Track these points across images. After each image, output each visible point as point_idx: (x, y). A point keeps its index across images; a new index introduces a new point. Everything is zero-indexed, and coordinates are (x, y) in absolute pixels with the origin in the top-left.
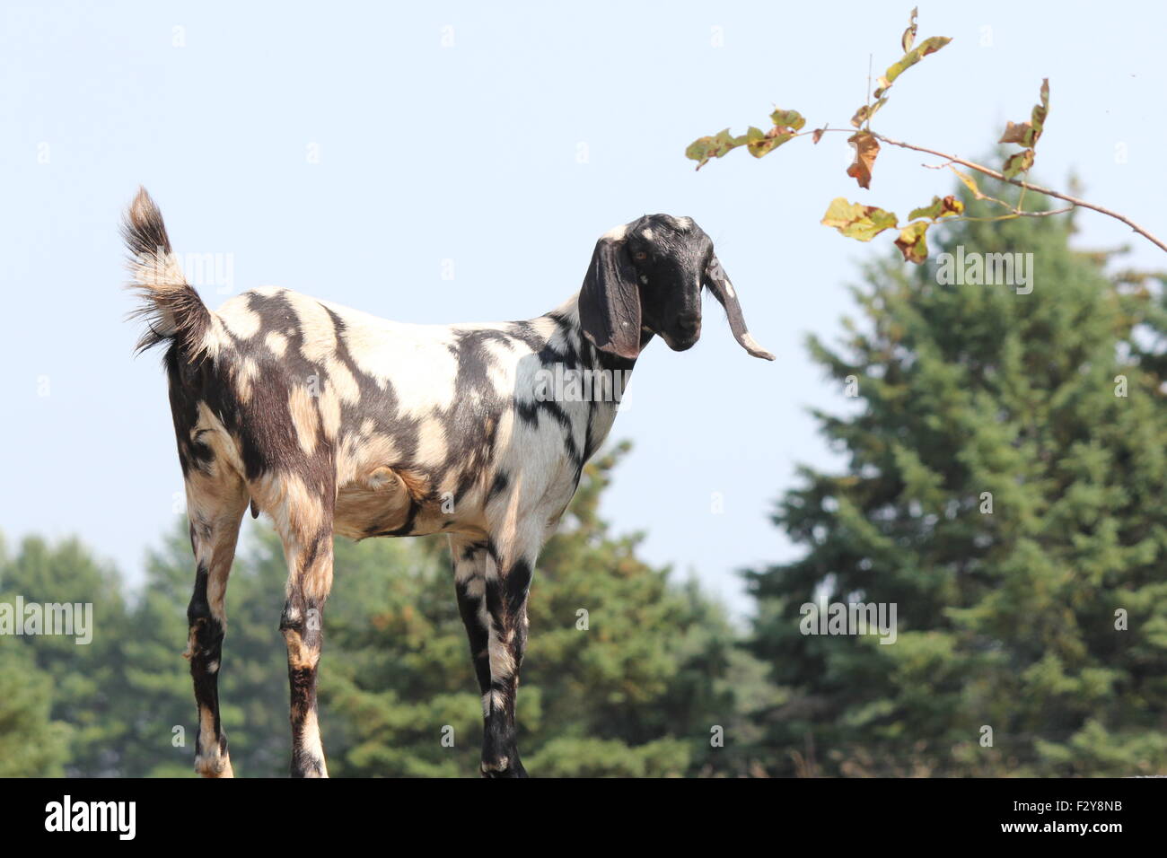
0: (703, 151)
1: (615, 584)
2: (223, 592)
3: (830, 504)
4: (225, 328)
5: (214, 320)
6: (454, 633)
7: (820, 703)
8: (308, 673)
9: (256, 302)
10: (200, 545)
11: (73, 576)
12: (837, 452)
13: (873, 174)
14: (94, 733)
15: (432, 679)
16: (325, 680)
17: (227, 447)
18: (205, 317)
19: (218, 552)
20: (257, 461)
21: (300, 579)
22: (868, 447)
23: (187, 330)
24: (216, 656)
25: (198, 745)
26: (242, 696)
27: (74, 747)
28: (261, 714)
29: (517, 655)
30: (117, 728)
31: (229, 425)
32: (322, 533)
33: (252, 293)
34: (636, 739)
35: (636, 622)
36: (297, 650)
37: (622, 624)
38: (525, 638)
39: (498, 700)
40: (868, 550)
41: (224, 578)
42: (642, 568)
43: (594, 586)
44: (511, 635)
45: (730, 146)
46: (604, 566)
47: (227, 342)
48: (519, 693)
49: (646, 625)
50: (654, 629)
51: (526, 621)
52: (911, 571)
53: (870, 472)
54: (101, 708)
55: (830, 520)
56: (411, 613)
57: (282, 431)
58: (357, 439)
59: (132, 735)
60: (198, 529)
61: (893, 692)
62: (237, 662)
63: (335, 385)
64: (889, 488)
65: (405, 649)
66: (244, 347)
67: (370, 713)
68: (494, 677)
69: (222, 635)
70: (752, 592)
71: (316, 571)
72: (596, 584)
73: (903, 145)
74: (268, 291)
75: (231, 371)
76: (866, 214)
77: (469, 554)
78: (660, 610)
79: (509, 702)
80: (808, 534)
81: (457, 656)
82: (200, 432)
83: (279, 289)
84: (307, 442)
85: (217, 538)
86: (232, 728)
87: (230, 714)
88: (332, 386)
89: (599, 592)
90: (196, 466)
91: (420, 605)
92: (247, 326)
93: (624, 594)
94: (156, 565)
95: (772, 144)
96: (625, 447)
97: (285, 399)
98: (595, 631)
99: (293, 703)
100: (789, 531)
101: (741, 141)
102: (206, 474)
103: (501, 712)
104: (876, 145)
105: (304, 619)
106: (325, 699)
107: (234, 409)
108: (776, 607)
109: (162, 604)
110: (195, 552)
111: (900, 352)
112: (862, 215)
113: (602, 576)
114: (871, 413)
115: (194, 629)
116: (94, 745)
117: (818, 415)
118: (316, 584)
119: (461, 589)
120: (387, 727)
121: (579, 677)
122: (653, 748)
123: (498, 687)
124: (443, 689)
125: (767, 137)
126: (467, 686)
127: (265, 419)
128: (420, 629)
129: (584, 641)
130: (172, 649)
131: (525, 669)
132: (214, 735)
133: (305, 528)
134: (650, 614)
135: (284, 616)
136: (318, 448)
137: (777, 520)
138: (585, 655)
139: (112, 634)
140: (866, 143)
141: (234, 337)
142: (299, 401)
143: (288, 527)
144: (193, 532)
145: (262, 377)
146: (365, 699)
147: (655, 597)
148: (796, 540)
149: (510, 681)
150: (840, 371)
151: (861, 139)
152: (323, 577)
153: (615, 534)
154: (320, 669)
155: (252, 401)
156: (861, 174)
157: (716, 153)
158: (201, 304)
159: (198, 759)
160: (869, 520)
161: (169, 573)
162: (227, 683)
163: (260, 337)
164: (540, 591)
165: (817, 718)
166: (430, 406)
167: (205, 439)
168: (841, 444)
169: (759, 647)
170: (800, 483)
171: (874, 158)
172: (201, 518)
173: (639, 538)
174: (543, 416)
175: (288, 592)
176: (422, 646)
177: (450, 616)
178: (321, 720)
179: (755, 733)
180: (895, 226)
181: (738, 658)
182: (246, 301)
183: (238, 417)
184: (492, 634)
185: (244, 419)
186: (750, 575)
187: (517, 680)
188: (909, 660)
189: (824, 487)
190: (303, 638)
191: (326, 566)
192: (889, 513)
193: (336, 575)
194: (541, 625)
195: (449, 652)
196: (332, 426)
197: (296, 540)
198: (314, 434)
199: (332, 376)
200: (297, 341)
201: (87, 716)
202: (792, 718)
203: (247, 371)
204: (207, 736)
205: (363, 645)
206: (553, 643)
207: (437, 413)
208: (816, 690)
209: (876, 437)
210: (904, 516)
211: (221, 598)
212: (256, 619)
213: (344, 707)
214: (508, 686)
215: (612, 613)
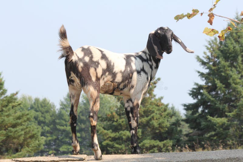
0: (178, 18)
1: (157, 108)
3: (202, 91)
5: (74, 54)
6: (124, 118)
7: (200, 132)
9: (83, 49)
10: (72, 100)
11: (45, 106)
12: (203, 80)
13: (213, 22)
14: (50, 138)
15: (119, 127)
16: (98, 127)
17: (77, 80)
18: (72, 53)
19: (76, 101)
21: (93, 107)
22: (210, 79)
23: (69, 55)
24: (75, 123)
25: (72, 141)
26: (81, 130)
27: (46, 141)
28: (84, 135)
29: (137, 122)
30: (55, 137)
31: (77, 76)
32: (97, 97)
34: (161, 140)
35: (161, 116)
36: (92, 122)
37: (158, 116)
38: (139, 119)
39: (134, 132)
40: (209, 100)
41: (77, 106)
42: (162, 104)
43: (152, 109)
44: (136, 118)
45: (184, 17)
46: (155, 104)
47: (77, 59)
49: (163, 116)
50: (165, 117)
51: (139, 115)
52: (218, 105)
53: (210, 84)
54: (51, 133)
55: (202, 94)
56: (114, 114)
57: (88, 77)
58: (105, 76)
59: (58, 139)
60: (71, 96)
61: (215, 130)
62: (79, 124)
64: (214, 88)
65: (114, 121)
66: (80, 60)
67: (106, 134)
68: (133, 127)
69: (77, 118)
70: (185, 109)
71: (96, 105)
72: (153, 108)
73: (220, 16)
74: (86, 47)
75: (77, 65)
76: (212, 31)
77: (128, 102)
78: (166, 113)
79: (136, 132)
80: (197, 97)
81: (124, 122)
82: (71, 77)
84: (94, 79)
85: (75, 98)
86: (78, 138)
87: (78, 135)
88: (101, 66)
89: (154, 109)
90: (71, 84)
91: (116, 112)
92: (81, 55)
93: (159, 110)
94: (62, 104)
95: (192, 16)
96: (159, 79)
97: (89, 70)
98: (153, 117)
99: (92, 133)
100: (192, 97)
101: (186, 15)
102: (73, 85)
103: (134, 134)
104: (214, 16)
105: (93, 115)
106: (98, 132)
107: (78, 73)
108: (190, 112)
109: (64, 112)
110: (71, 101)
111: (216, 60)
112: (211, 31)
113: (154, 106)
114: (209, 72)
115: (71, 117)
116: (50, 141)
117: (199, 72)
118: (96, 108)
119: (126, 109)
120: (110, 137)
121: (150, 128)
122: (165, 141)
123: (133, 129)
124: (121, 129)
125: (191, 15)
126: (127, 129)
127: (85, 74)
128: (117, 117)
129: (150, 120)
130: (66, 121)
131: (139, 125)
132: (75, 139)
133: (93, 97)
134: (164, 114)
135: (89, 115)
136: (96, 80)
137: (190, 94)
138: (151, 123)
139: (53, 118)
140: (211, 16)
141: (78, 57)
142: (92, 70)
143: (90, 97)
144: (70, 97)
145: (84, 66)
146: (106, 131)
147: (165, 110)
148: (194, 99)
149: (136, 128)
150: (204, 63)
151: (211, 15)
152: (97, 107)
153: (157, 97)
154: (97, 125)
155: (82, 71)
156: (210, 22)
157: (181, 18)
158: (72, 50)
159: (72, 144)
160: (210, 95)
161: (65, 105)
162: (77, 128)
163: (84, 57)
164: (141, 110)
165: (199, 135)
166: (120, 70)
167: (72, 79)
168: (204, 79)
169: (187, 121)
170: (195, 87)
171: (213, 19)
172: (72, 94)
173: (162, 98)
174: (142, 73)
175: (90, 110)
176: (117, 120)
177: (123, 114)
179: (186, 138)
180: (218, 33)
181: (182, 123)
182: (81, 49)
183: (79, 75)
184: (132, 118)
185: (80, 75)
186: (185, 105)
187: (137, 128)
188: (218, 123)
189: (200, 87)
190: (93, 119)
191: (98, 104)
192: (214, 93)
193: (100, 106)
194: (142, 116)
195: (122, 122)
196: (99, 75)
197: (92, 99)
198: (95, 77)
200: (91, 58)
201: (48, 135)
202: (194, 135)
203: (81, 65)
204: (74, 139)
205: (105, 121)
206: (144, 120)
207: (121, 72)
208: (199, 129)
209: (211, 77)
210: (217, 94)
211: (76, 110)
212: (83, 115)
213: (101, 133)
214: (135, 129)
215: (156, 114)
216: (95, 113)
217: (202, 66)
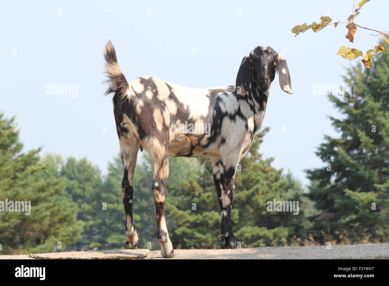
0: (297, 30)
1: (264, 175)
2: (133, 177)
3: (336, 149)
4: (133, 89)
5: (130, 86)
6: (211, 191)
7: (332, 215)
8: (161, 204)
9: (143, 81)
10: (125, 161)
11: (85, 171)
12: (338, 132)
13: (355, 37)
14: (91, 223)
15: (203, 206)
16: (168, 206)
17: (133, 129)
18: (127, 85)
19: (131, 163)
20: (143, 133)
21: (158, 173)
22: (349, 130)
23: (121, 88)
24: (131, 198)
25: (126, 227)
26: (140, 211)
27: (85, 228)
28: (146, 217)
29: (231, 198)
30: (99, 221)
31: (134, 121)
32: (165, 157)
33: (141, 78)
34: (270, 227)
35: (271, 188)
36: (158, 196)
37: (266, 188)
38: (234, 193)
39: (225, 213)
40: (348, 164)
41: (133, 172)
42: (273, 170)
43: (256, 176)
44: (229, 192)
45: (307, 29)
46: (260, 169)
47: (133, 94)
48: (232, 211)
49: (274, 189)
50: (276, 190)
51: (234, 187)
52: (363, 171)
53: (349, 138)
54: (94, 215)
55: (336, 154)
56: (195, 184)
57: (151, 123)
58: (175, 126)
59: (104, 223)
60: (124, 156)
61: (356, 212)
62: (139, 200)
63: (169, 108)
64: (356, 144)
65: (194, 196)
66: (139, 96)
67: (182, 217)
68: (224, 206)
69: (133, 191)
70: (309, 178)
71: (163, 170)
72: (258, 175)
73: (365, 28)
74: (147, 77)
75: (134, 104)
76: (352, 51)
77: (217, 164)
78: (279, 183)
79: (229, 214)
80: (329, 158)
81: (211, 198)
82: (124, 124)
83: (150, 76)
84: (160, 127)
85: (130, 159)
86: (137, 222)
87: (136, 217)
88: (167, 108)
89: (258, 178)
90: (123, 135)
91: (199, 182)
92: (140, 88)
93: (266, 179)
94: (111, 168)
95: (320, 28)
96: (267, 130)
97: (152, 113)
98: (257, 190)
99: (157, 214)
100: (322, 158)
101: (310, 26)
102: (126, 137)
103: (226, 217)
104: (355, 28)
105: (160, 186)
106: (167, 212)
107: (135, 116)
108: (317, 183)
109: (114, 180)
110: (123, 164)
111: (360, 98)
112: (351, 52)
113: (260, 172)
114: (349, 118)
115: (124, 189)
116: (91, 226)
117: (332, 119)
118: (163, 174)
119: (215, 176)
120: (188, 222)
121: (252, 207)
122: (276, 229)
123: (225, 209)
124: (206, 210)
125: (319, 25)
126: (215, 209)
127: (145, 120)
128: (199, 189)
129: (253, 194)
130: (117, 195)
131: (233, 202)
132: (131, 224)
133: (159, 156)
134: (276, 185)
135: (153, 185)
136: (163, 129)
137: (318, 154)
138: (253, 199)
139: (97, 190)
140: (352, 27)
141: (135, 92)
142: (157, 113)
143: (153, 156)
144: (122, 157)
145: (145, 106)
146: (181, 212)
147: (277, 179)
148: (324, 161)
149: (229, 207)
150: (339, 104)
151: (351, 26)
152: (165, 173)
153: (264, 158)
155: (141, 114)
156: (350, 37)
157: (302, 31)
158: (126, 80)
159: (126, 232)
160: (349, 154)
161: (115, 170)
162: (135, 207)
163: (144, 92)
164: (237, 178)
165: (331, 220)
166: (200, 115)
167: (125, 126)
168: (340, 129)
169: (311, 196)
170: (326, 142)
171: (355, 32)
172: (125, 152)
173: (271, 160)
174: (238, 118)
175: (154, 177)
176: (200, 195)
177: (209, 185)
178: (167, 219)
179: (311, 225)
180: (362, 55)
181: (305, 200)
182: (139, 80)
183: (137, 119)
184: (223, 191)
185: (139, 120)
186: (309, 172)
187: (231, 207)
188: (362, 201)
189: (334, 143)
190: (160, 192)
191: (166, 168)
192: (355, 152)
194: (239, 188)
195: (208, 197)
196: (168, 122)
197: (157, 160)
198: (162, 125)
199: (167, 105)
200: (156, 94)
201: (89, 217)
202: (322, 220)
203: (140, 103)
204: (129, 224)
205: (180, 195)
206: (243, 194)
207: (202, 117)
208: (331, 211)
209: (351, 126)
210: (361, 153)
211: (132, 179)
212: (144, 186)
213: (173, 215)
214: (228, 209)
215: (263, 185)
216: (161, 182)
217: (338, 109)
